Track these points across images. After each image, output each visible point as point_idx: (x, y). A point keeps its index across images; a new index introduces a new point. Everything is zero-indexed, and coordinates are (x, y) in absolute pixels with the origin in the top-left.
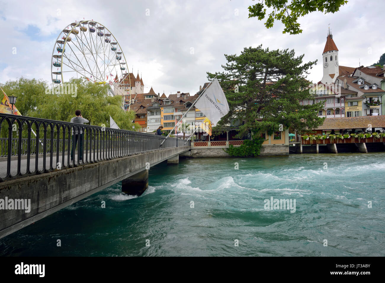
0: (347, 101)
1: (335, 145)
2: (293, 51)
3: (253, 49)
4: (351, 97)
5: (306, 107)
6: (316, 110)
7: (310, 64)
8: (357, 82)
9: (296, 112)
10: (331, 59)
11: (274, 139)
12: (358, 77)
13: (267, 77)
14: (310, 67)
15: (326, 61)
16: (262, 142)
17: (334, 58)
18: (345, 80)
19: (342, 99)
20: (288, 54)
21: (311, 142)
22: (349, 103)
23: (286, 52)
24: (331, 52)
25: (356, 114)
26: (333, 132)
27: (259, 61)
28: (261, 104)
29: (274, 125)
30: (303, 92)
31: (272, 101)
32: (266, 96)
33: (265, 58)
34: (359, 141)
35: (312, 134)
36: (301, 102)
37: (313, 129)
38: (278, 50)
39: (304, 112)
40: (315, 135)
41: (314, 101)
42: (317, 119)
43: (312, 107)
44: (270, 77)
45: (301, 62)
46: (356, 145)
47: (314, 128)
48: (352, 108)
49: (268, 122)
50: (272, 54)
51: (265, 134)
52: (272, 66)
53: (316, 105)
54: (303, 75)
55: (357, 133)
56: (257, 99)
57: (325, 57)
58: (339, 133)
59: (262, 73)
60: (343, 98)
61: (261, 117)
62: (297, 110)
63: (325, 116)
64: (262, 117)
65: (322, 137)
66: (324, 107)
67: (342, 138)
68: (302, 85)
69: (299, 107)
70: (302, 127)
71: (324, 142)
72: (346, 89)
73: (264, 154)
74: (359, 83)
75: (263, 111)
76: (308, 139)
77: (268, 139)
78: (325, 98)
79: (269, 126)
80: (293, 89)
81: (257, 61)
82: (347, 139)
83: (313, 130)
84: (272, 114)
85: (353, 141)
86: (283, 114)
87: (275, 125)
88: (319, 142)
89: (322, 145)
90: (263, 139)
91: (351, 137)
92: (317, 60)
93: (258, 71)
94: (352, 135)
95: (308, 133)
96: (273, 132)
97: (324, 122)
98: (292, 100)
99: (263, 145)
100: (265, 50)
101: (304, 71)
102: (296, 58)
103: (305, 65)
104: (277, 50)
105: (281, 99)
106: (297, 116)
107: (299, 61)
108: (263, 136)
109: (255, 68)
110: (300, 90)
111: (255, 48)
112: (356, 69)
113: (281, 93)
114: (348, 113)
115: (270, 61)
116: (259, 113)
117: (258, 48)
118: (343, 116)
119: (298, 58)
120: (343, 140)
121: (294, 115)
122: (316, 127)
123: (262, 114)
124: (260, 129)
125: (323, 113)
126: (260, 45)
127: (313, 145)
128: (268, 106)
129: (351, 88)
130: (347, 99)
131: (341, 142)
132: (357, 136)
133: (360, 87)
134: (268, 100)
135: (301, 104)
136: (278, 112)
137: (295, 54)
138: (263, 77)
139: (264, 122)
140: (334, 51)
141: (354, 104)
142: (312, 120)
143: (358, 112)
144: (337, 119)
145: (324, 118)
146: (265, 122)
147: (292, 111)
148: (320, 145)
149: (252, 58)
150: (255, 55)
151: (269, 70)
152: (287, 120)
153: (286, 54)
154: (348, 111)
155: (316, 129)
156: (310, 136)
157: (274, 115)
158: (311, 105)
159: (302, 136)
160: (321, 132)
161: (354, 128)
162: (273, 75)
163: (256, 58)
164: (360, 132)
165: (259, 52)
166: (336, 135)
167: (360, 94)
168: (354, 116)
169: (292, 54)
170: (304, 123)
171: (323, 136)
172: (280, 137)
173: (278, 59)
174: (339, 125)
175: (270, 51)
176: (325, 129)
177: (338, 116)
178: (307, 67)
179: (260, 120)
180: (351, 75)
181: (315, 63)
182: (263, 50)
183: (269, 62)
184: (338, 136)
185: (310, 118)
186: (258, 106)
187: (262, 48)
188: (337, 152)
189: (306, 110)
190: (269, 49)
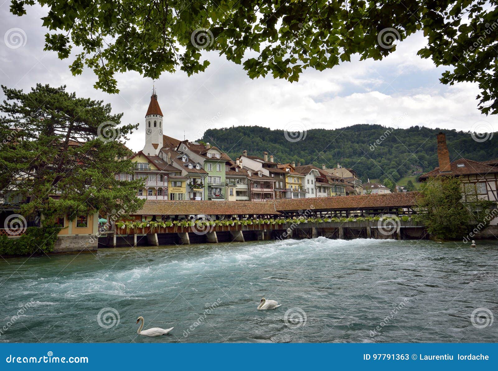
0: (171, 180)
1: (156, 235)
2: (109, 105)
3: (51, 88)
4: (175, 175)
5: (123, 184)
6: (135, 188)
7: (130, 127)
8: (181, 159)
9: (109, 189)
10: (155, 125)
11: (77, 226)
12: (182, 153)
13: (71, 134)
14: (129, 131)
15: (149, 126)
16: (58, 231)
17: (158, 124)
18: (170, 154)
19: (166, 177)
20: (102, 109)
21: (128, 231)
22: (173, 183)
23: (100, 104)
24: (155, 115)
25: (179, 197)
26: (154, 218)
27: (60, 109)
28: (59, 172)
29: (78, 206)
30: (120, 162)
31: (76, 169)
32: (68, 162)
33: (69, 107)
34: (182, 230)
35: (129, 220)
36: (117, 175)
37: (130, 213)
38: (89, 99)
39: (120, 190)
40: (133, 221)
41: (133, 176)
42: (136, 201)
43: (130, 184)
44: (76, 135)
45: (118, 123)
46: (179, 235)
47: (132, 212)
48: (176, 189)
49: (69, 200)
50: (79, 103)
51: (63, 219)
52: (79, 120)
53: (136, 183)
54: (120, 139)
55: (180, 221)
56: (54, 164)
57: (148, 120)
58: (160, 220)
59: (63, 127)
60: (166, 175)
61: (59, 193)
62: (111, 187)
63: (145, 198)
64: (61, 193)
65: (141, 225)
66: (145, 185)
67: (164, 226)
68: (119, 153)
69: (114, 183)
70: (117, 210)
71: (143, 230)
72: (170, 165)
73: (61, 249)
74: (184, 160)
75: (62, 184)
76: (124, 227)
77: (68, 227)
78: (147, 174)
79: (71, 207)
80: (107, 157)
81: (56, 108)
82: (169, 227)
83: (131, 216)
84: (76, 190)
85: (175, 230)
86: (92, 191)
87: (80, 206)
88: (138, 232)
89: (141, 235)
90: (60, 226)
91: (174, 225)
92: (138, 124)
93: (58, 122)
94: (175, 222)
95: (124, 218)
96: (76, 217)
97: (144, 205)
98: (105, 172)
99: (58, 235)
100: (70, 95)
101: (122, 136)
102: (113, 115)
103: (124, 127)
104: (87, 99)
105: (91, 170)
106: (111, 196)
107: (116, 120)
108: (61, 222)
109: (53, 118)
110: (116, 159)
111: (55, 88)
112: (181, 142)
113: (90, 160)
114: (171, 194)
115: (76, 113)
116: (56, 187)
117: (59, 89)
118: (166, 198)
119: (115, 116)
120: (165, 229)
121: (107, 194)
122: (134, 211)
123: (60, 188)
124: (55, 210)
125: (144, 193)
126: (63, 86)
127: (130, 235)
128: (71, 177)
129: (175, 165)
130: (171, 178)
131: (163, 232)
132: (179, 224)
133: (184, 165)
134: (72, 167)
135: (117, 178)
136: (85, 187)
137: (112, 111)
138: (65, 134)
139: (62, 200)
140: (158, 116)
141: (178, 184)
142: (129, 201)
143: (182, 194)
144: (159, 202)
145: (144, 200)
146: (64, 200)
147: (105, 188)
148: (139, 235)
149: (50, 102)
150: (54, 99)
151: (75, 124)
152: (97, 199)
153: (99, 108)
154: (172, 192)
155: (134, 214)
156: (127, 223)
157: (78, 191)
158: (129, 181)
159: (117, 223)
160: (140, 217)
161: (177, 214)
162: (81, 133)
163: (56, 103)
164: (182, 219)
165: (61, 96)
166: (158, 222)
167: (185, 173)
168: (178, 199)
169: (107, 109)
170: (119, 204)
171: (143, 223)
172: (86, 224)
173: (87, 111)
174: (161, 210)
175: (77, 97)
176: (146, 214)
177: (160, 198)
178: (126, 131)
179: (57, 197)
180: (176, 149)
181: (136, 126)
182: (67, 94)
183: (74, 114)
184: (159, 224)
185: (127, 199)
186: (55, 175)
187: (66, 90)
188: (158, 244)
189: (123, 187)
190: (76, 94)
